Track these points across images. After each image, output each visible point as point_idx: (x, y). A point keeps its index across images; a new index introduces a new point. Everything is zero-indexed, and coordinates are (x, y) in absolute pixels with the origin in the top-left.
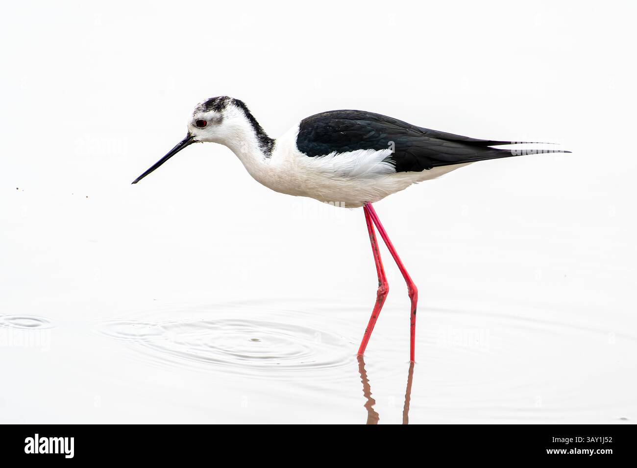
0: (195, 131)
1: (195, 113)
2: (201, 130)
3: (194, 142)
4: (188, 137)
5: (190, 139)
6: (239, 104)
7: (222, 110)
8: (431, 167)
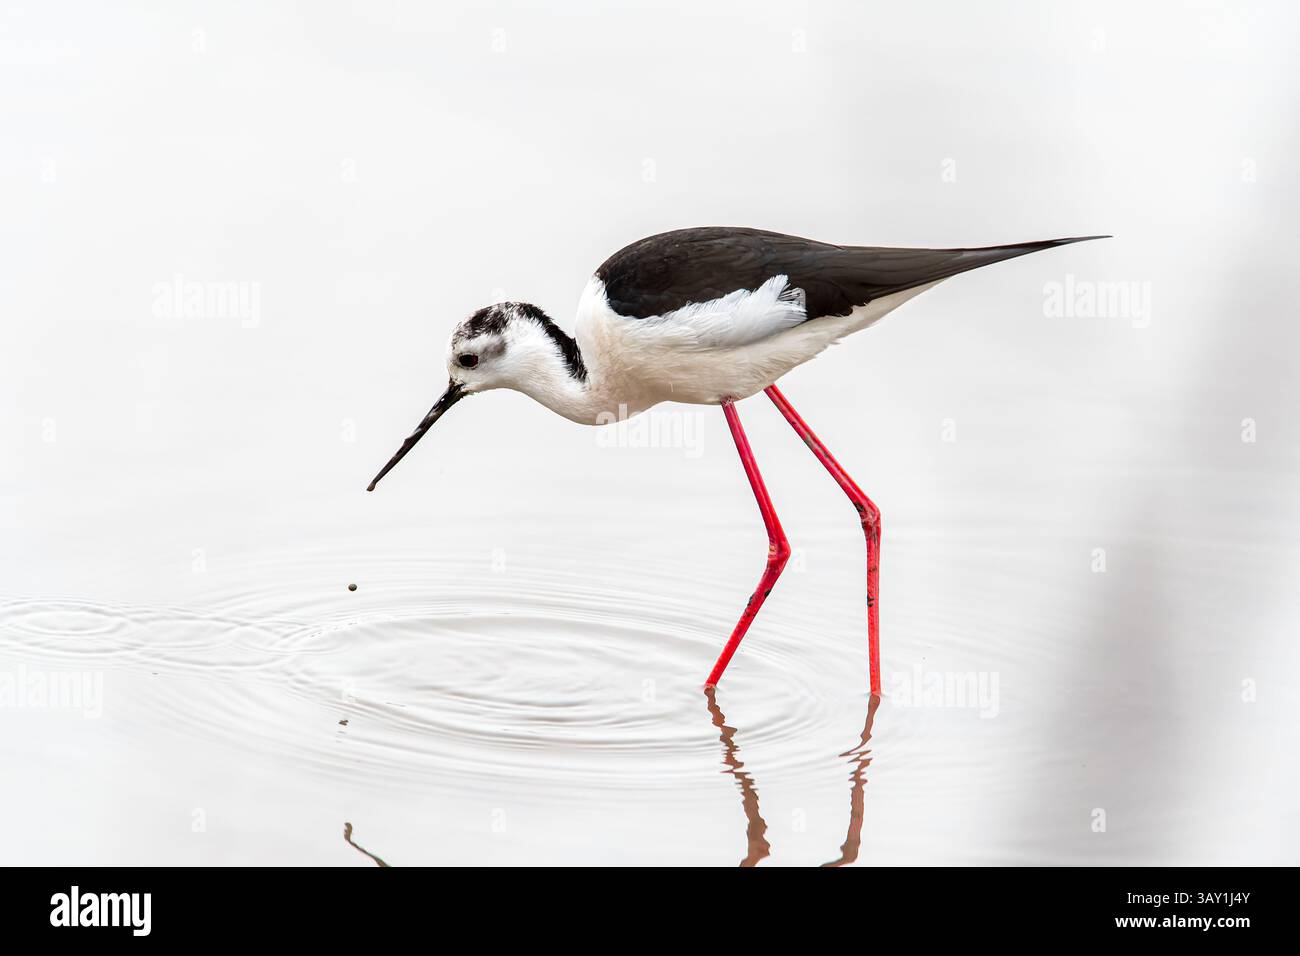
0: (462, 376)
1: (455, 342)
2: (471, 372)
3: (465, 394)
4: (450, 388)
5: (455, 390)
6: (530, 311)
7: (503, 330)
8: (868, 300)
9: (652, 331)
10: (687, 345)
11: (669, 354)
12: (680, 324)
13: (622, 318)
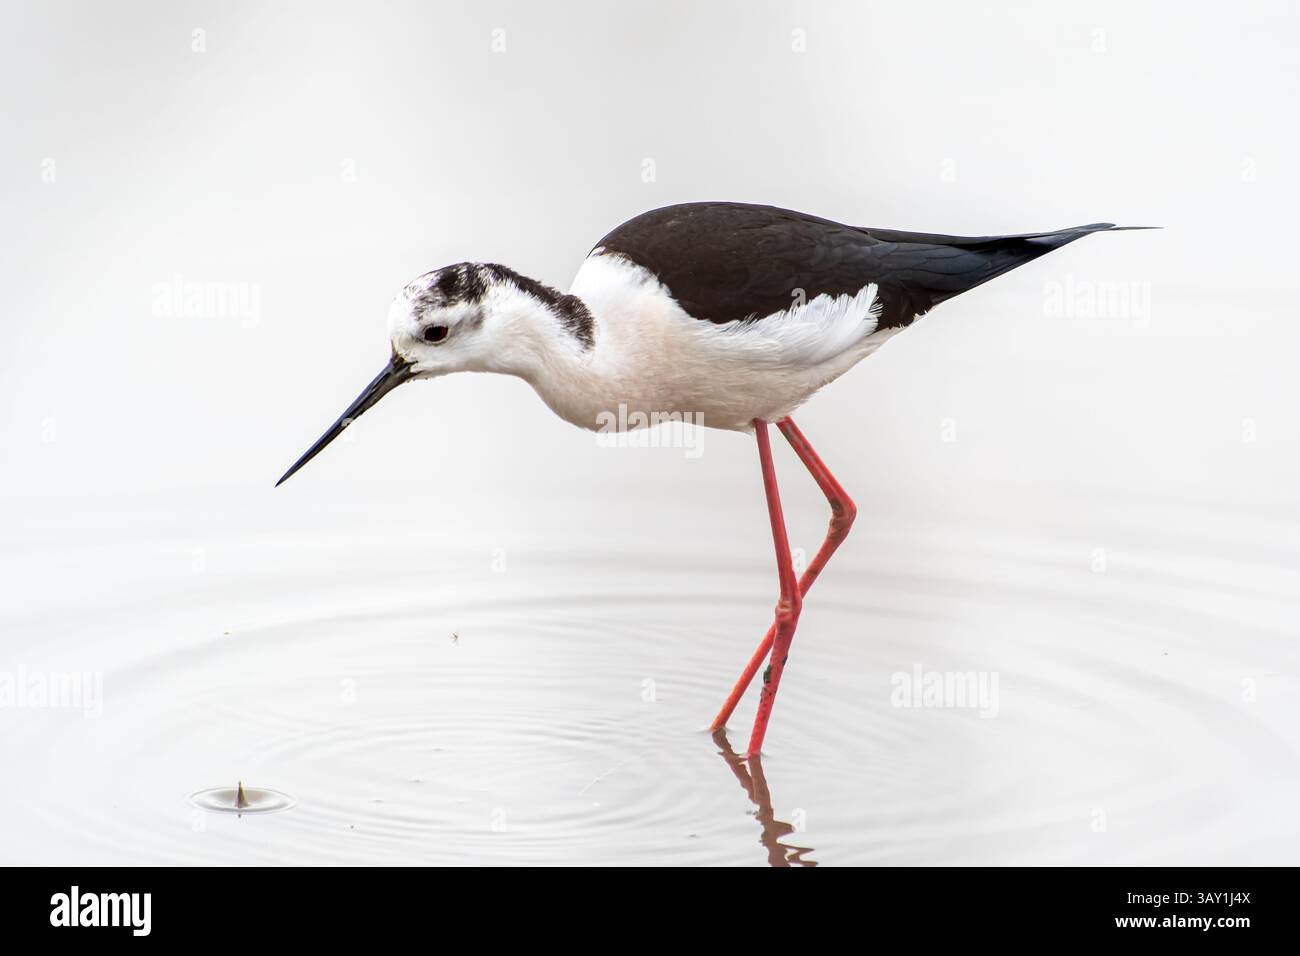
9: (731, 341)
10: (767, 362)
11: (740, 370)
12: (765, 335)
13: (694, 321)
